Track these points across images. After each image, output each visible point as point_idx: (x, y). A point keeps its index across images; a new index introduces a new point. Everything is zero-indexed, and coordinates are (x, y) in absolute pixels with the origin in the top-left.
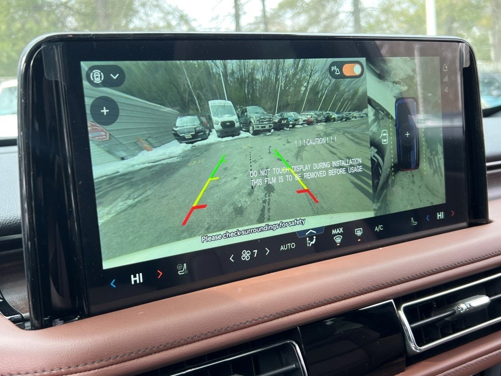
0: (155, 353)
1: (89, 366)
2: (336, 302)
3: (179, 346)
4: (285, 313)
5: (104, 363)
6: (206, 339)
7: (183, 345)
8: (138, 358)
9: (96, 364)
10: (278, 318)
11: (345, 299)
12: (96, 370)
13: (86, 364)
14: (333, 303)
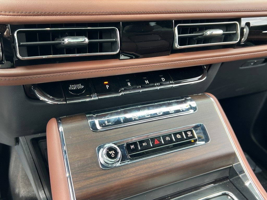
0: (43, 16)
1: (7, 13)
2: (143, 14)
3: (55, 15)
4: (114, 13)
5: (15, 14)
6: (70, 15)
7: (58, 15)
8: (34, 16)
9: (11, 13)
10: (110, 15)
11: (148, 14)
12: (11, 16)
13: (6, 12)
14: (141, 14)
